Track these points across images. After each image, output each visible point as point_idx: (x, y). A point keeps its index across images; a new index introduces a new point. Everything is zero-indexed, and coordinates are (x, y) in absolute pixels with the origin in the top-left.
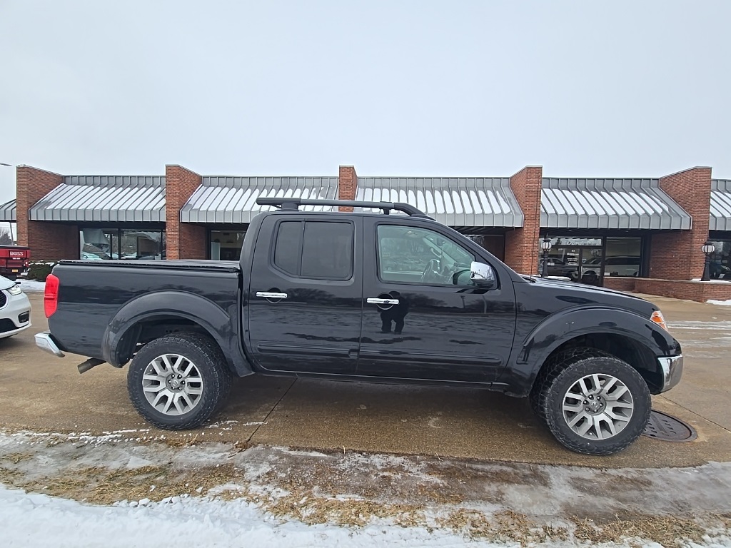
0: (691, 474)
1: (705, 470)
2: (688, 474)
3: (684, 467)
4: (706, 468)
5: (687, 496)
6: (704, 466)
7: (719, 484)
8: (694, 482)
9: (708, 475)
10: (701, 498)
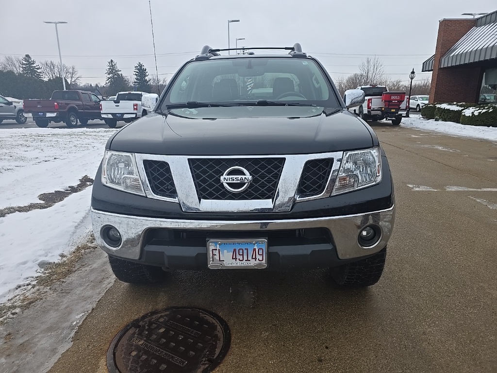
0: (77, 318)
1: (69, 331)
2: (78, 315)
3: (86, 319)
4: (70, 334)
5: (65, 300)
6: (72, 334)
7: (50, 329)
8: (70, 313)
9: (63, 329)
10: (56, 308)
